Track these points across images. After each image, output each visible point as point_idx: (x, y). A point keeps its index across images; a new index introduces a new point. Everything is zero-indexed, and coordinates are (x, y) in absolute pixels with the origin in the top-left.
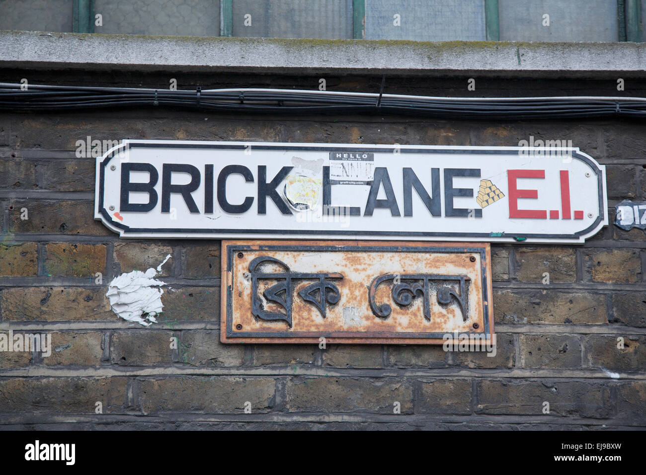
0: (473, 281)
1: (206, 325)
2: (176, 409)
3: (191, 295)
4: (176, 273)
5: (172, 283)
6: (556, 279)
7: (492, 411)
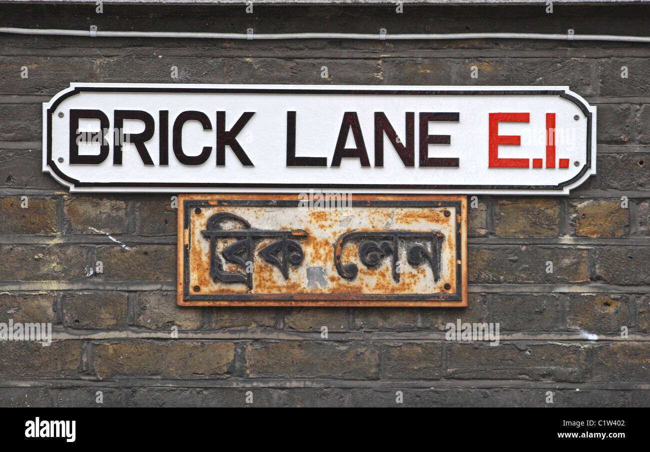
0: (447, 238)
1: (162, 287)
2: (132, 375)
3: (146, 253)
4: (130, 230)
5: (127, 241)
6: (537, 233)
7: (462, 375)
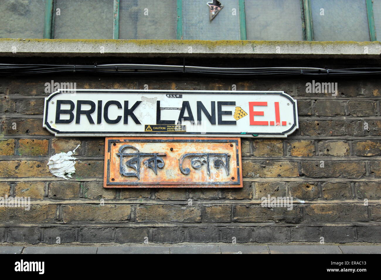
0: (232, 156)
1: (97, 179)
2: (81, 221)
3: (89, 164)
4: (82, 154)
5: (80, 158)
6: (273, 155)
7: (241, 221)
